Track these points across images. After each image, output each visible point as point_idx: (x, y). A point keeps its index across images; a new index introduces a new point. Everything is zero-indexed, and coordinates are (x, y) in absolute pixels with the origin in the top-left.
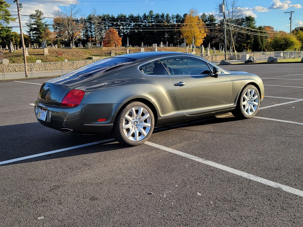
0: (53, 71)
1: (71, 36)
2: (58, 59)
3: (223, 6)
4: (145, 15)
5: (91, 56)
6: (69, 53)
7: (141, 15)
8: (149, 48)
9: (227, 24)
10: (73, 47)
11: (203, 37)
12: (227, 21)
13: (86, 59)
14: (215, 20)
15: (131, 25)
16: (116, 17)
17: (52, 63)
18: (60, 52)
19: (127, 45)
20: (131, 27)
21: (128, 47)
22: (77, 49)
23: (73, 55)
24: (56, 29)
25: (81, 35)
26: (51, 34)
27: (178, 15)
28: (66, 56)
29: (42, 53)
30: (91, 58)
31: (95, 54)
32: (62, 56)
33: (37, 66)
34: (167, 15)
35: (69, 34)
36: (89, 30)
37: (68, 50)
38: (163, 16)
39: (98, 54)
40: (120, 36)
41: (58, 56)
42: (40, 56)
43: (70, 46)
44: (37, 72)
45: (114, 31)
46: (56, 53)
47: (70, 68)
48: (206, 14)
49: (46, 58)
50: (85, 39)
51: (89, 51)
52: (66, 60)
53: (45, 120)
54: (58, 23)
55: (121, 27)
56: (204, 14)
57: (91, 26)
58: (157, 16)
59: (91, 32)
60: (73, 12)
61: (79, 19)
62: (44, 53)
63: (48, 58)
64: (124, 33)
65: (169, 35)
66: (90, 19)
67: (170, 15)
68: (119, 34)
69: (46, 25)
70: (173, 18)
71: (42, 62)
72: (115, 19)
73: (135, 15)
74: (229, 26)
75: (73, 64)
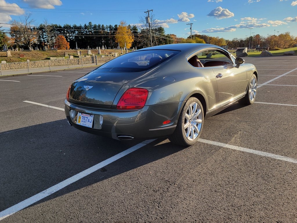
0: (17, 70)
1: (28, 42)
2: (20, 60)
3: (149, 18)
4: (85, 25)
5: (49, 57)
6: (29, 55)
7: (83, 25)
8: (94, 50)
9: (152, 32)
10: (32, 50)
11: (132, 42)
12: (152, 30)
13: (45, 59)
14: (137, 30)
15: (75, 33)
16: (62, 26)
17: (16, 63)
18: (21, 54)
19: (76, 48)
20: (76, 34)
21: (77, 49)
22: (35, 52)
23: (33, 56)
24: (12, 36)
25: (35, 40)
26: (9, 39)
27: (110, 26)
28: (27, 57)
29: (6, 55)
30: (49, 59)
31: (52, 55)
32: (24, 57)
33: (3, 66)
34: (103, 26)
35: (26, 40)
36: (41, 37)
37: (28, 52)
38: (99, 26)
39: (54, 55)
40: (68, 41)
41: (20, 57)
42: (4, 57)
43: (29, 49)
44: (4, 71)
45: (63, 38)
46: (18, 55)
47: (32, 67)
48: (131, 25)
49: (9, 59)
50: (39, 44)
51: (46, 53)
52: (28, 61)
53: (91, 127)
54: (14, 31)
55: (68, 35)
56: (129, 25)
57: (43, 33)
58: (95, 26)
59: (44, 38)
60: (28, 22)
61: (32, 28)
62: (7, 55)
63: (11, 59)
64: (70, 39)
65: (105, 41)
66: (41, 28)
67: (105, 26)
68: (67, 40)
69: (4, 33)
70: (107, 28)
71: (7, 62)
72: (62, 28)
73: (78, 25)
74: (153, 33)
75: (35, 63)
